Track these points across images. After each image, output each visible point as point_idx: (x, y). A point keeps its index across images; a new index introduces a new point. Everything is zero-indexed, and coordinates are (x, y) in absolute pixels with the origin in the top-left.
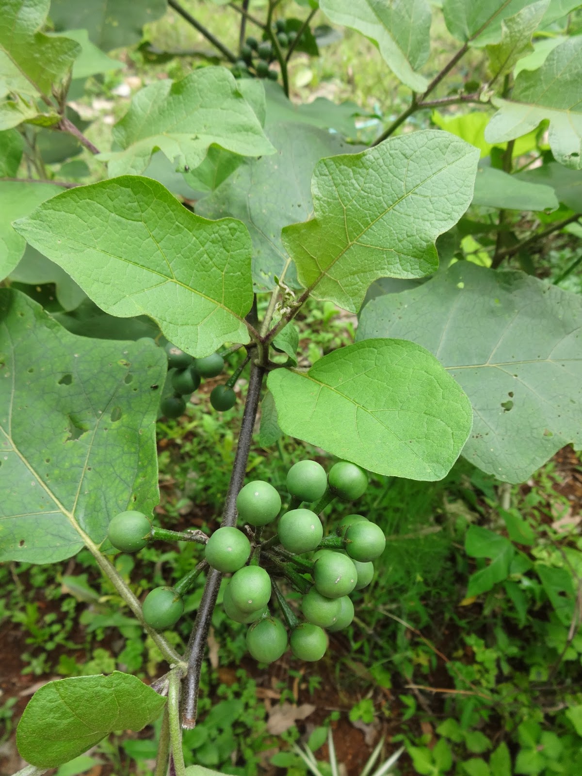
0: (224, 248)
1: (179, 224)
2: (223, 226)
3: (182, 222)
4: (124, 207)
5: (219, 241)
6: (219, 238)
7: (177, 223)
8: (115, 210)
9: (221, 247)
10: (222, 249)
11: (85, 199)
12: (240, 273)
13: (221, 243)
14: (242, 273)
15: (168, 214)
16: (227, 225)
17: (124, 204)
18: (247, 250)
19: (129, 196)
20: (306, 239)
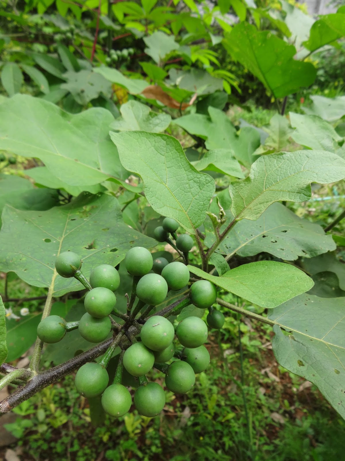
0: (199, 187)
1: (181, 165)
2: (203, 177)
3: (183, 164)
4: (159, 147)
5: (198, 183)
6: (199, 181)
7: (180, 164)
8: (154, 146)
9: (198, 186)
10: (198, 187)
11: (144, 137)
12: (203, 203)
13: (198, 184)
14: (204, 203)
15: (178, 158)
16: (205, 178)
17: (160, 146)
18: (211, 193)
19: (164, 144)
20: (242, 188)
